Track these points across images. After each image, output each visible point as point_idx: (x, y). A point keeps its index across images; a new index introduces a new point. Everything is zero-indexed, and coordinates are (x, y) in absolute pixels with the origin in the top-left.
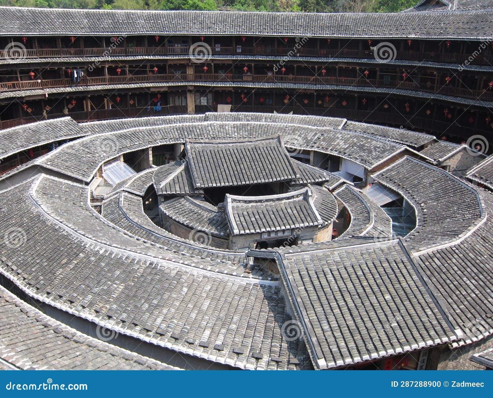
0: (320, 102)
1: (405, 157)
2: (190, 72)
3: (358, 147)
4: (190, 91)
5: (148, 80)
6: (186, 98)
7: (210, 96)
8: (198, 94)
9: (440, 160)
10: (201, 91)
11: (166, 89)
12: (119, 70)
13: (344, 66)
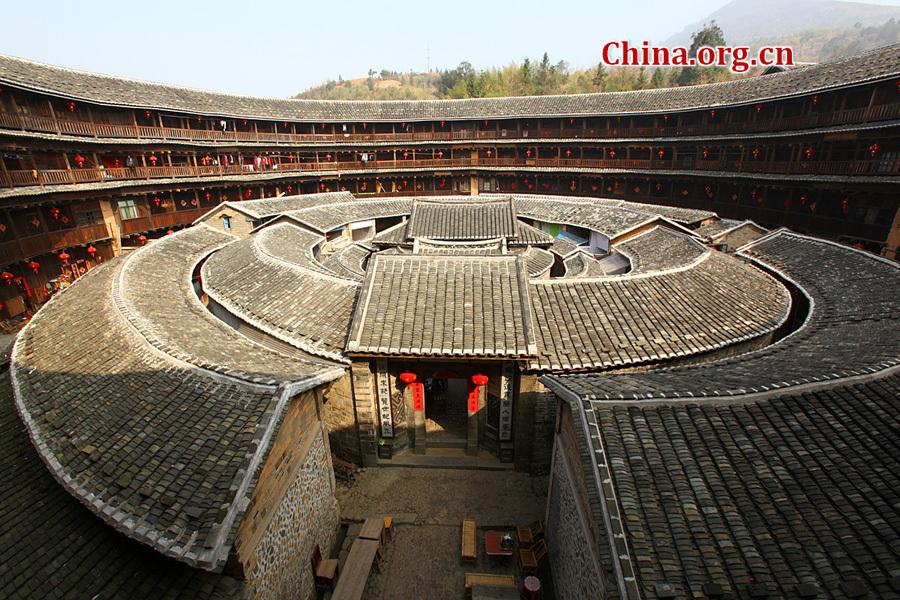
0: (610, 189)
1: (657, 226)
2: (475, 157)
3: (612, 219)
4: (474, 176)
5: (432, 164)
6: (470, 183)
7: (493, 181)
8: (482, 180)
9: (712, 237)
10: (484, 176)
11: (450, 174)
12: (406, 154)
13: (635, 147)
